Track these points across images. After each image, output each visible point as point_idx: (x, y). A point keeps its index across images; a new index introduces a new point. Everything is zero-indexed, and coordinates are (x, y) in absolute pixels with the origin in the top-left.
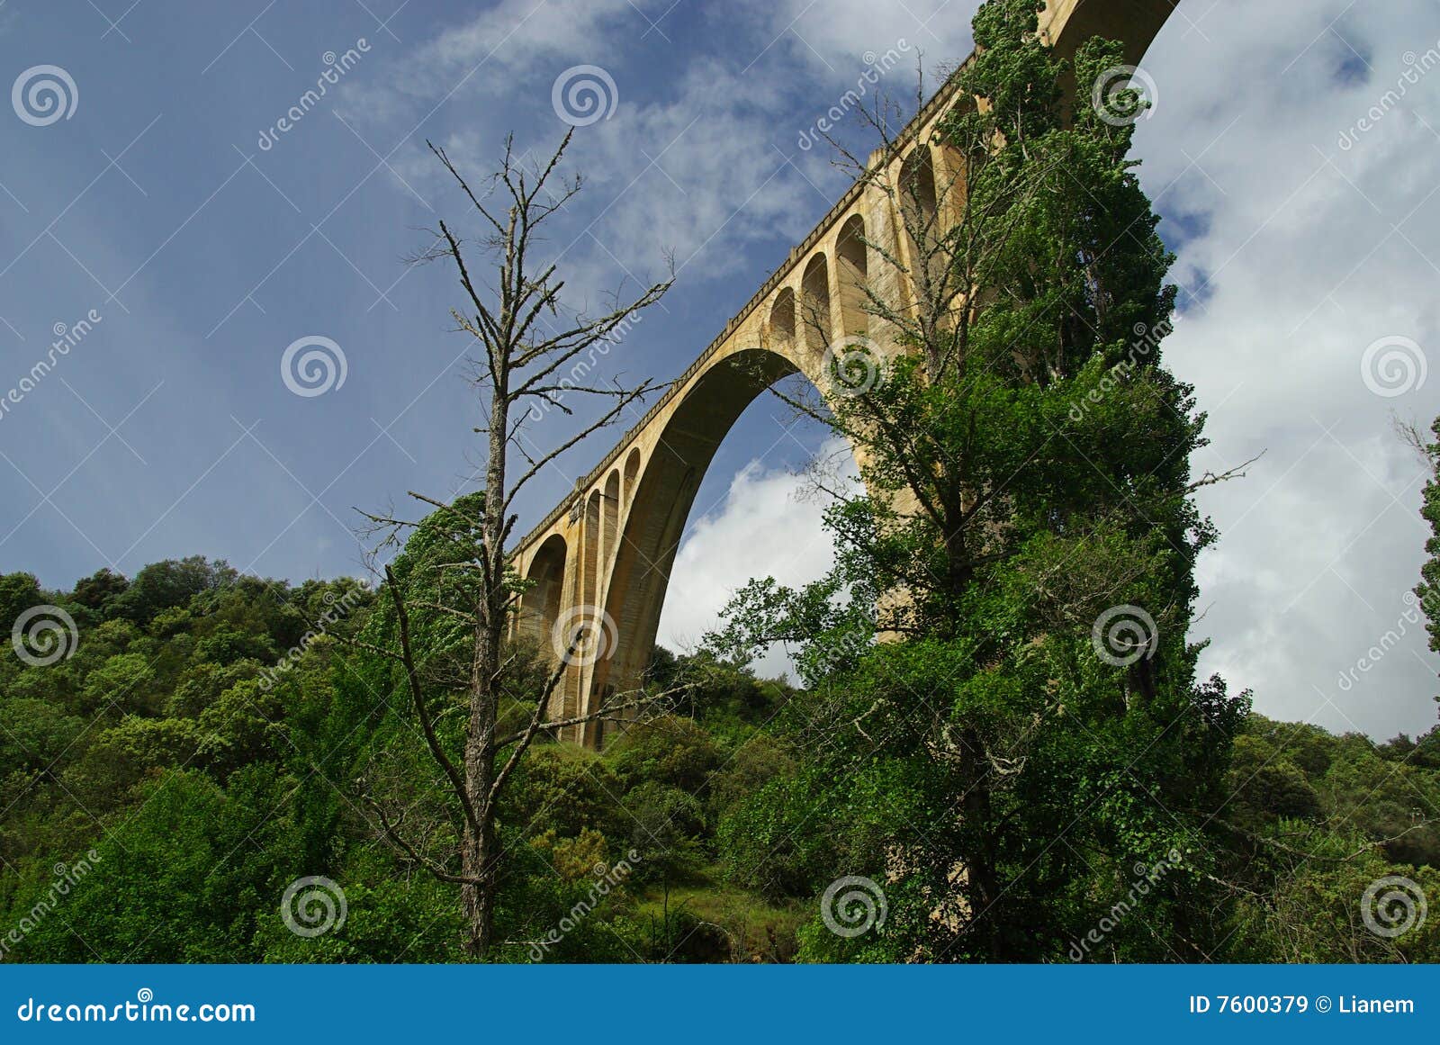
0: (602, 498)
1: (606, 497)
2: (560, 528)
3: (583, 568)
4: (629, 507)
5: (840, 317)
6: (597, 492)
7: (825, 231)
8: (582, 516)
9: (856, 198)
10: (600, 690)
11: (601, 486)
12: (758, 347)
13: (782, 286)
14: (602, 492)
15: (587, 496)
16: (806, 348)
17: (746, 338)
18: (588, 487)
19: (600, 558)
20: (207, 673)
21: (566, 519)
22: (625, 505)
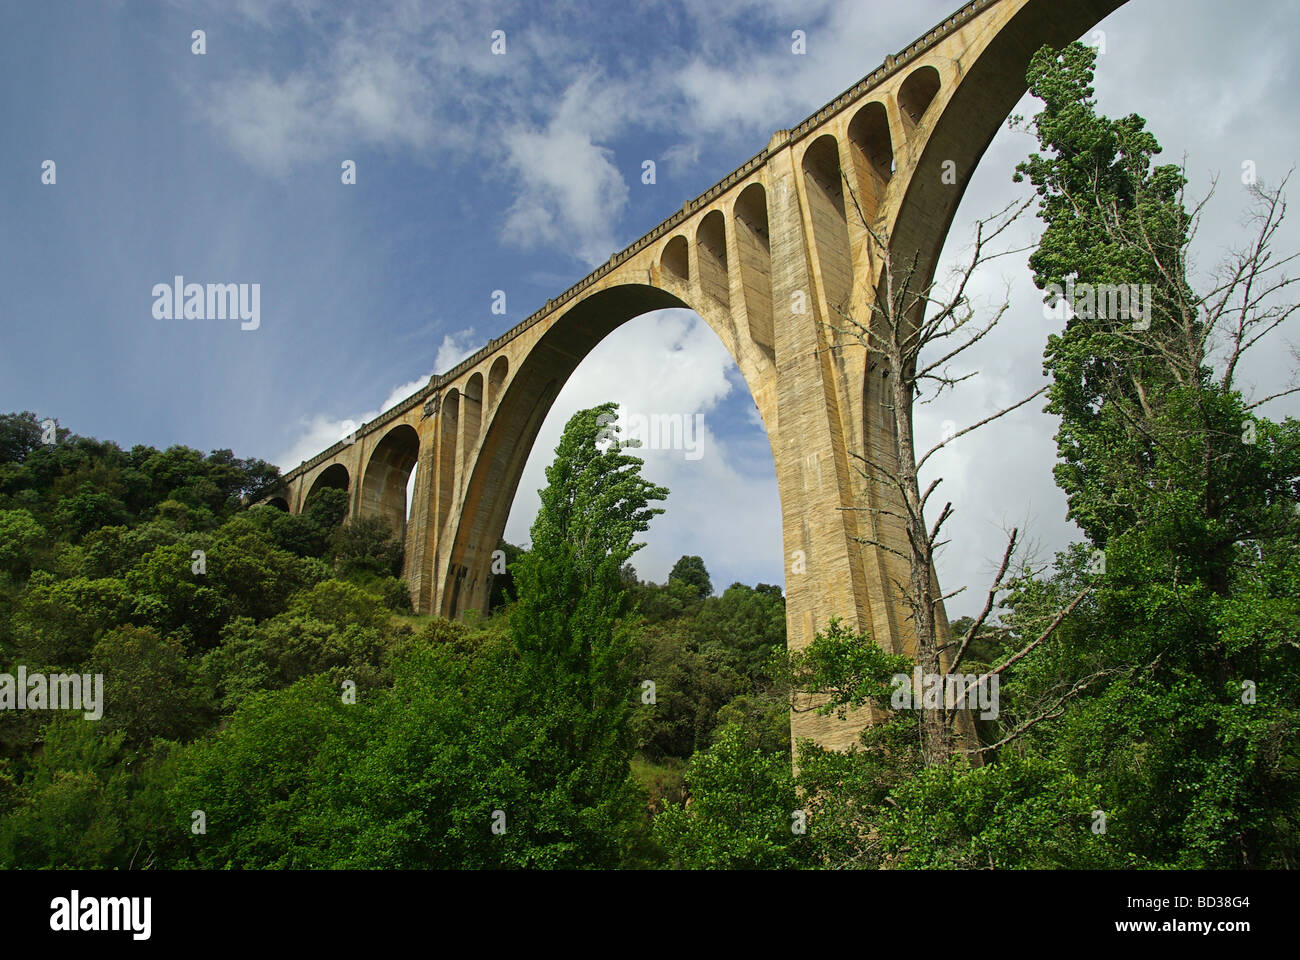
0: (462, 398)
1: (466, 397)
2: (413, 418)
3: (439, 458)
4: (495, 409)
5: (738, 270)
6: (455, 391)
7: (724, 192)
8: (437, 411)
9: (758, 168)
10: (456, 571)
11: (461, 385)
12: (647, 283)
13: (675, 233)
14: (462, 390)
15: (445, 393)
16: (700, 292)
17: (634, 273)
18: (445, 386)
19: (460, 451)
20: (116, 536)
21: (419, 411)
22: (490, 406)
